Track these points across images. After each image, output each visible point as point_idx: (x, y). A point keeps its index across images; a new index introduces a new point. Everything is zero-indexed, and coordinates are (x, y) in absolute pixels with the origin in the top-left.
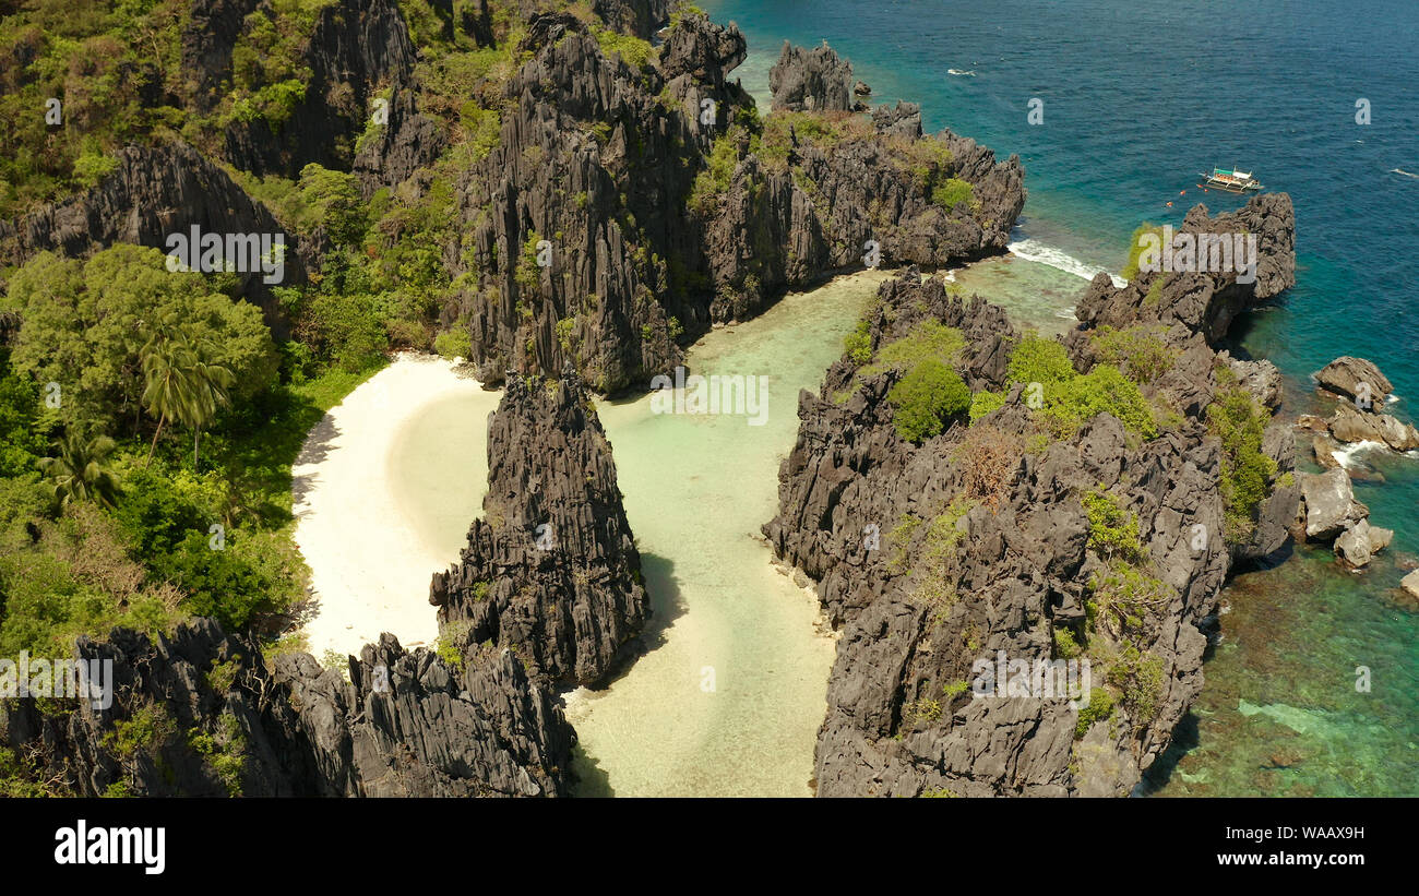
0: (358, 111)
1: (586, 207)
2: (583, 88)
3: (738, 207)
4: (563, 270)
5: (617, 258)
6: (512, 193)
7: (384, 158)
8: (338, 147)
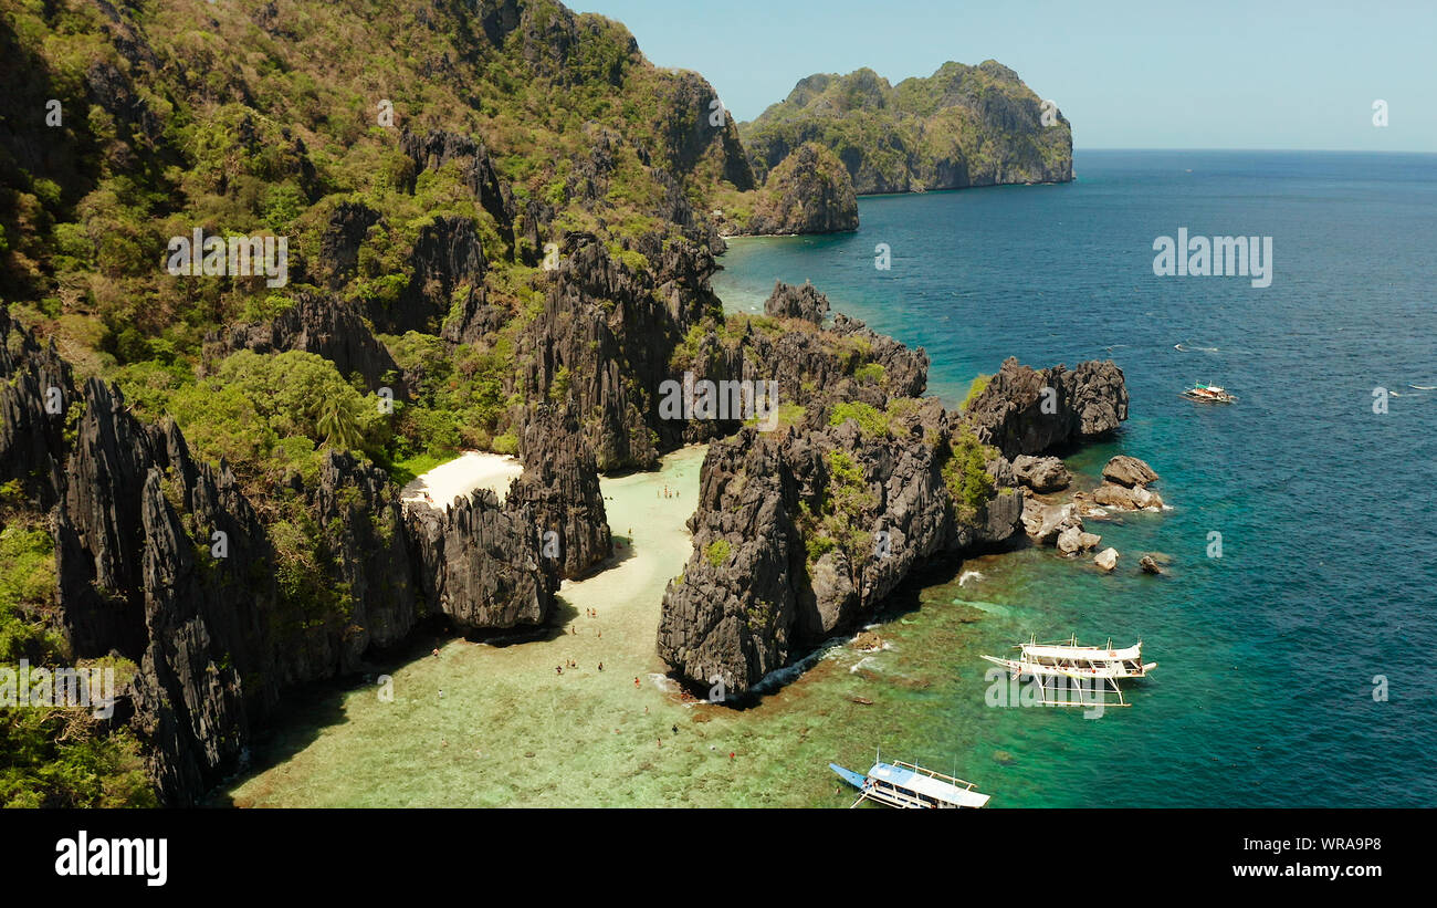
0: (445, 301)
1: (596, 350)
2: (597, 278)
3: (702, 366)
4: (580, 392)
5: (615, 384)
6: (550, 342)
7: (462, 333)
8: (430, 324)
